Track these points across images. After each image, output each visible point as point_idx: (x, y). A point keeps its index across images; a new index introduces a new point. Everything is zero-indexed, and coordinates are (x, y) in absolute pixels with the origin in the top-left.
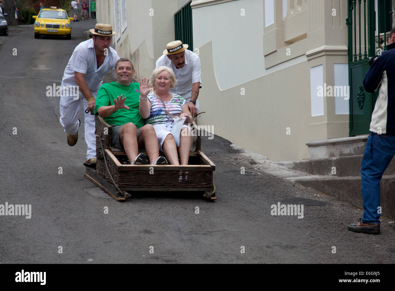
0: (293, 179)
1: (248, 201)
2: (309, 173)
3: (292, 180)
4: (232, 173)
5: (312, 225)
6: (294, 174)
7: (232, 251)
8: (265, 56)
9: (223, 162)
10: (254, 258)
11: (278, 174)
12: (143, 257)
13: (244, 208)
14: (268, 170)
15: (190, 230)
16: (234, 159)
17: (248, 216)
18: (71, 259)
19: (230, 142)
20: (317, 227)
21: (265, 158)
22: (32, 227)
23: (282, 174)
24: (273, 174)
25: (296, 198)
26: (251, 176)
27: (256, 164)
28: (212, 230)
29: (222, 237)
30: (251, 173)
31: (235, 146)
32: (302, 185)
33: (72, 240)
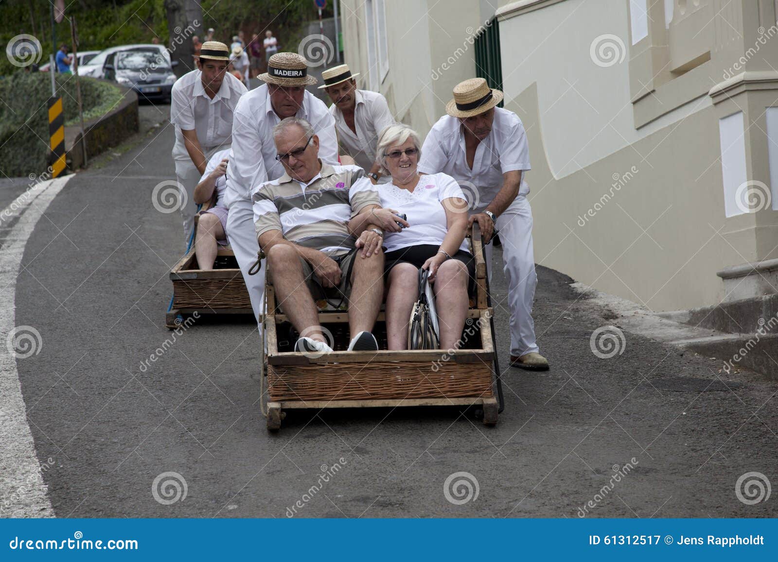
0: (682, 344)
2: (719, 330)
3: (680, 345)
4: (559, 337)
5: (698, 429)
6: (689, 334)
7: (521, 482)
8: (634, 103)
9: (547, 316)
10: (563, 494)
11: (657, 335)
12: (337, 498)
13: (567, 399)
14: (638, 328)
15: (445, 446)
16: (573, 309)
17: (571, 414)
18: (195, 507)
19: (571, 278)
20: (709, 432)
21: (637, 307)
23: (664, 335)
24: (646, 335)
25: (679, 378)
27: (617, 318)
28: (490, 444)
31: (580, 286)
32: (698, 353)
33: (206, 469)
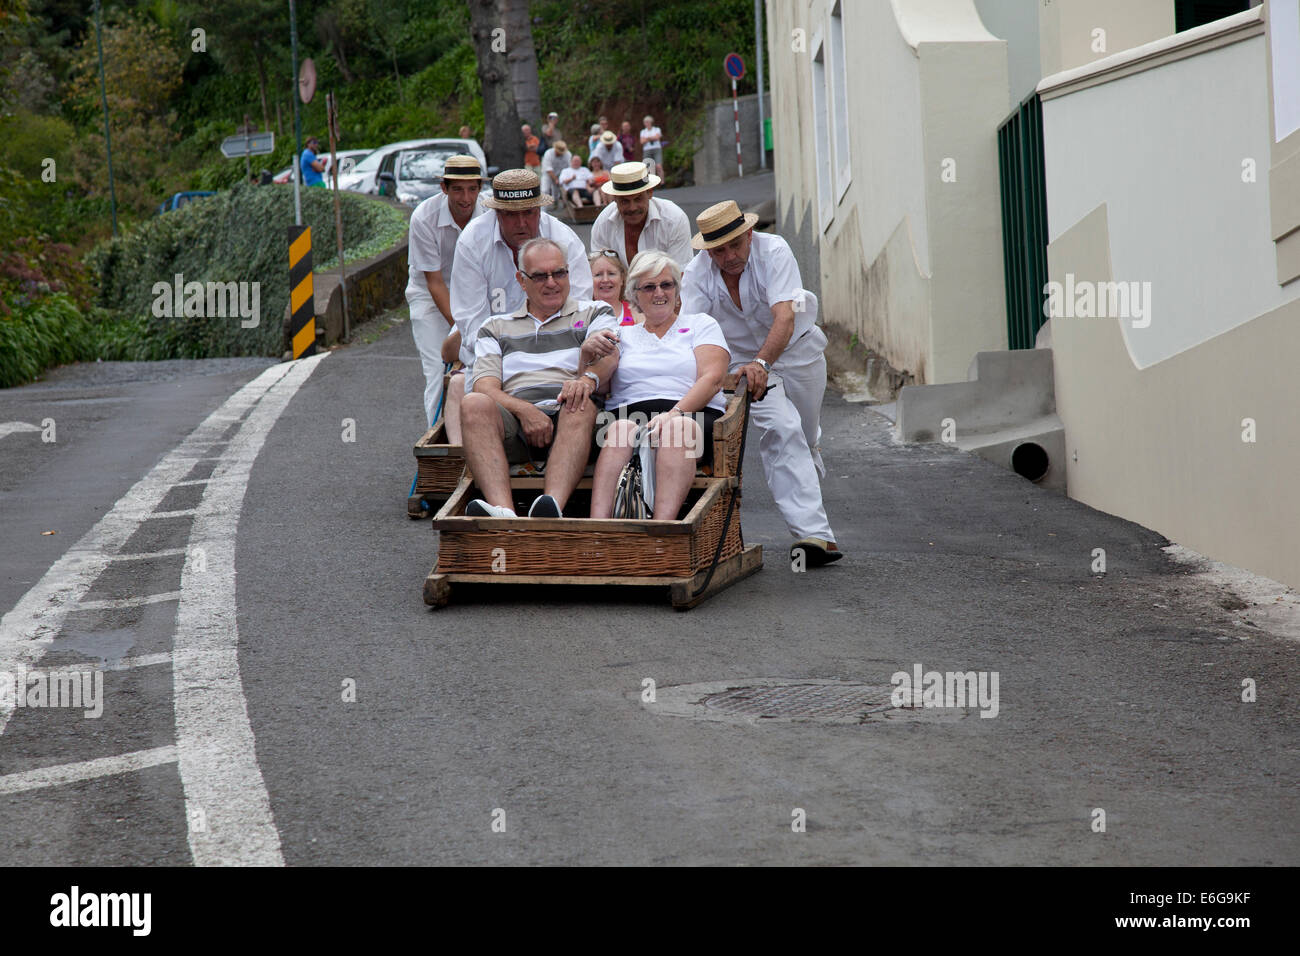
1: (1183, 724)
4: (1147, 638)
8: (1278, 241)
9: (1125, 601)
13: (1162, 747)
14: (1283, 626)
15: (954, 820)
16: (1168, 592)
17: (1171, 773)
19: (1164, 538)
21: (1281, 589)
22: (431, 813)
26: (1214, 646)
27: (1245, 607)
28: (1031, 820)
29: (1060, 843)
30: (1217, 635)
31: (1179, 552)
33: (551, 852)
